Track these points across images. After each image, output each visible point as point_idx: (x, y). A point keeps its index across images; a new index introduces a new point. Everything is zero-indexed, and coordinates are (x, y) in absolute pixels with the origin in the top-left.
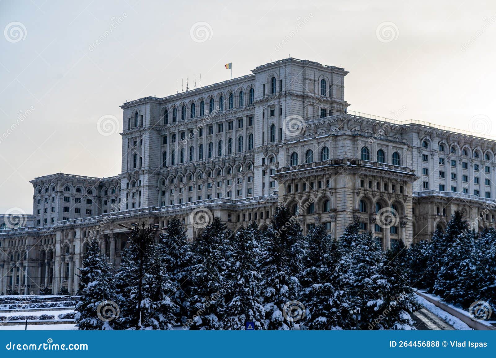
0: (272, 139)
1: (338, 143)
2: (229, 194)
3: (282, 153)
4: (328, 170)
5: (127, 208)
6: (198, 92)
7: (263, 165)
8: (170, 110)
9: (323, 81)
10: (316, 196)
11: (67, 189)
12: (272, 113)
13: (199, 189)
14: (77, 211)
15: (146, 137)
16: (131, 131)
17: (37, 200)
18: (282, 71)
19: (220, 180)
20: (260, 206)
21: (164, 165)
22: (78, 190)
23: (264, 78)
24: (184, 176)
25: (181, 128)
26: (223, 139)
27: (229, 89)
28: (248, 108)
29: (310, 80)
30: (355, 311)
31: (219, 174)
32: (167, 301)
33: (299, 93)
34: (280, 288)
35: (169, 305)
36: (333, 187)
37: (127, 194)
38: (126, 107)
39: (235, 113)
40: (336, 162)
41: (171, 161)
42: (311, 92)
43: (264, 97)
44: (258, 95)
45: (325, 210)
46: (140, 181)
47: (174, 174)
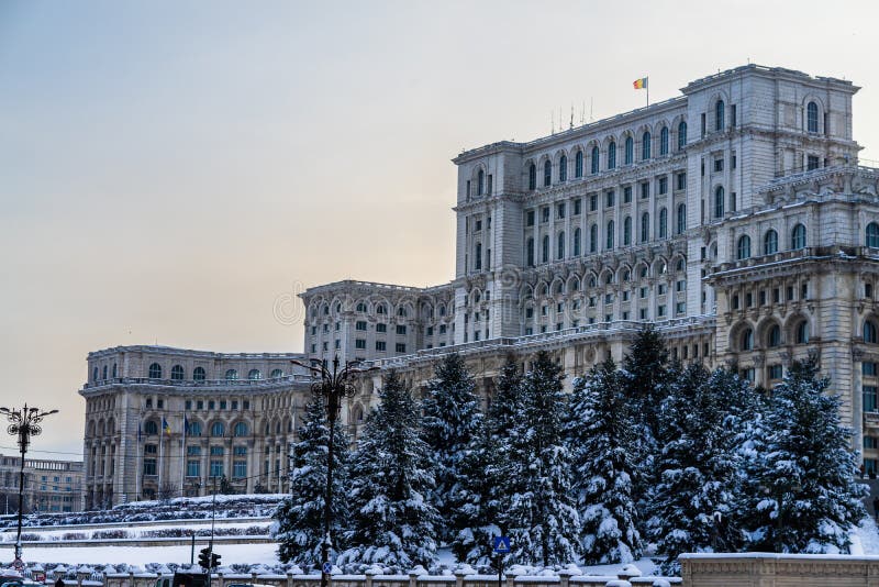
0: (719, 212)
1: (823, 216)
2: (643, 313)
3: (723, 237)
4: (804, 266)
5: (466, 340)
6: (588, 131)
7: (702, 261)
8: (540, 166)
9: (812, 106)
10: (783, 314)
11: (362, 308)
12: (719, 166)
13: (592, 304)
14: (381, 346)
15: (498, 215)
16: (471, 203)
17: (310, 328)
18: (736, 88)
19: (627, 288)
20: (693, 333)
21: (531, 262)
22: (381, 310)
23: (702, 103)
24: (564, 282)
25: (559, 197)
26: (633, 214)
27: (642, 124)
28: (676, 158)
29: (787, 104)
30: (712, 518)
31: (626, 278)
32: (417, 501)
33: (767, 128)
34: (615, 478)
35: (419, 507)
36: (814, 297)
37: (466, 316)
38: (462, 160)
39: (653, 167)
40: (819, 251)
41: (542, 257)
42: (788, 126)
43: (703, 137)
44: (693, 134)
45: (800, 339)
46: (488, 292)
47: (546, 278)
